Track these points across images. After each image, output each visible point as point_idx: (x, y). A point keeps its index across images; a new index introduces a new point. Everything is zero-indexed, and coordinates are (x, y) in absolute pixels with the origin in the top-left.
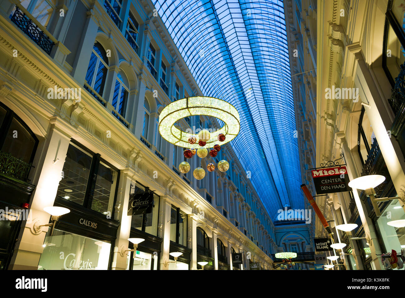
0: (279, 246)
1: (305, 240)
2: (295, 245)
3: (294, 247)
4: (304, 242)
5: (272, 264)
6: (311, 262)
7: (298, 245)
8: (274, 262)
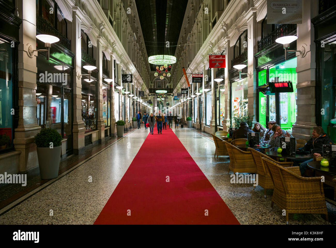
0: (152, 83)
3: (159, 83)
7: (162, 82)
8: (150, 93)
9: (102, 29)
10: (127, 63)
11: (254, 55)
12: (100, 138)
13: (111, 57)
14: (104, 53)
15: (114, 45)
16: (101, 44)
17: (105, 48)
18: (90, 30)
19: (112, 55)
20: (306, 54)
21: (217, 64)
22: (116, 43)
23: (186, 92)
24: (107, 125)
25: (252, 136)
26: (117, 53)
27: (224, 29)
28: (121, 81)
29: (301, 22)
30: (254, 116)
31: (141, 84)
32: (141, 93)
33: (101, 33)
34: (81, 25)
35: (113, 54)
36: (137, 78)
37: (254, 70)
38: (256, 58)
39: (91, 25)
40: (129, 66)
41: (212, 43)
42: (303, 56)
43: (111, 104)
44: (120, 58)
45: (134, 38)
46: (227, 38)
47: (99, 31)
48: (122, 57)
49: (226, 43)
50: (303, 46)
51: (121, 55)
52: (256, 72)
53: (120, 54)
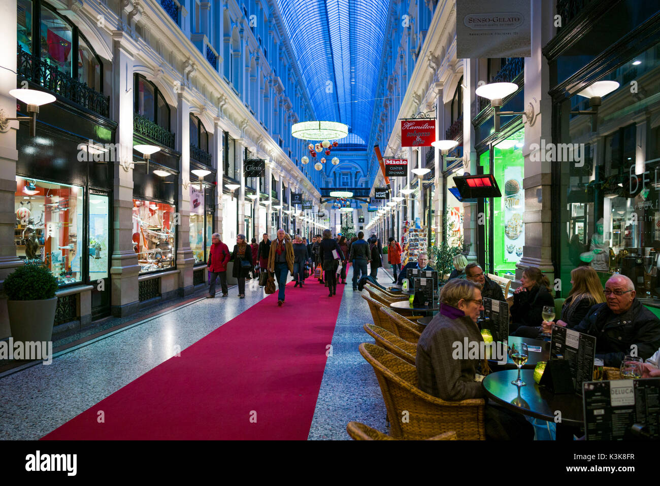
0: (328, 176)
1: (360, 170)
2: (346, 174)
3: (345, 177)
4: (359, 172)
5: (319, 199)
6: (363, 198)
7: (351, 174)
8: (323, 196)
9: (190, 72)
10: (258, 138)
11: (471, 121)
12: (181, 287)
13: (216, 126)
14: (200, 118)
15: (222, 103)
16: (188, 101)
17: (199, 110)
18: (158, 76)
19: (217, 123)
20: (536, 118)
21: (418, 139)
22: (226, 99)
23: (384, 196)
24: (203, 260)
25: (421, 284)
26: (230, 117)
27: (432, 68)
28: (243, 174)
29: (529, 54)
30: (471, 245)
31: (299, 179)
32: (297, 198)
33: (188, 79)
34: (134, 66)
35: (219, 119)
36: (287, 166)
37: (471, 152)
38: (475, 127)
39: (160, 66)
40: (264, 144)
41: (419, 96)
42: (532, 123)
43: (216, 219)
44: (240, 127)
45: (278, 87)
46: (437, 85)
47: (181, 77)
48: (245, 126)
49: (436, 95)
50: (531, 103)
51: (242, 122)
52: (476, 156)
53: (240, 119)
